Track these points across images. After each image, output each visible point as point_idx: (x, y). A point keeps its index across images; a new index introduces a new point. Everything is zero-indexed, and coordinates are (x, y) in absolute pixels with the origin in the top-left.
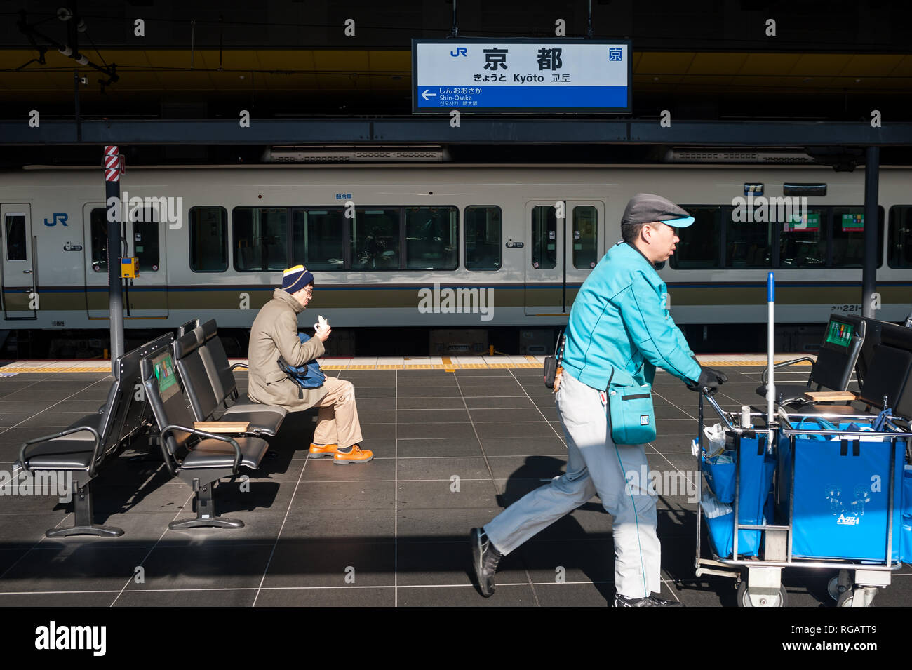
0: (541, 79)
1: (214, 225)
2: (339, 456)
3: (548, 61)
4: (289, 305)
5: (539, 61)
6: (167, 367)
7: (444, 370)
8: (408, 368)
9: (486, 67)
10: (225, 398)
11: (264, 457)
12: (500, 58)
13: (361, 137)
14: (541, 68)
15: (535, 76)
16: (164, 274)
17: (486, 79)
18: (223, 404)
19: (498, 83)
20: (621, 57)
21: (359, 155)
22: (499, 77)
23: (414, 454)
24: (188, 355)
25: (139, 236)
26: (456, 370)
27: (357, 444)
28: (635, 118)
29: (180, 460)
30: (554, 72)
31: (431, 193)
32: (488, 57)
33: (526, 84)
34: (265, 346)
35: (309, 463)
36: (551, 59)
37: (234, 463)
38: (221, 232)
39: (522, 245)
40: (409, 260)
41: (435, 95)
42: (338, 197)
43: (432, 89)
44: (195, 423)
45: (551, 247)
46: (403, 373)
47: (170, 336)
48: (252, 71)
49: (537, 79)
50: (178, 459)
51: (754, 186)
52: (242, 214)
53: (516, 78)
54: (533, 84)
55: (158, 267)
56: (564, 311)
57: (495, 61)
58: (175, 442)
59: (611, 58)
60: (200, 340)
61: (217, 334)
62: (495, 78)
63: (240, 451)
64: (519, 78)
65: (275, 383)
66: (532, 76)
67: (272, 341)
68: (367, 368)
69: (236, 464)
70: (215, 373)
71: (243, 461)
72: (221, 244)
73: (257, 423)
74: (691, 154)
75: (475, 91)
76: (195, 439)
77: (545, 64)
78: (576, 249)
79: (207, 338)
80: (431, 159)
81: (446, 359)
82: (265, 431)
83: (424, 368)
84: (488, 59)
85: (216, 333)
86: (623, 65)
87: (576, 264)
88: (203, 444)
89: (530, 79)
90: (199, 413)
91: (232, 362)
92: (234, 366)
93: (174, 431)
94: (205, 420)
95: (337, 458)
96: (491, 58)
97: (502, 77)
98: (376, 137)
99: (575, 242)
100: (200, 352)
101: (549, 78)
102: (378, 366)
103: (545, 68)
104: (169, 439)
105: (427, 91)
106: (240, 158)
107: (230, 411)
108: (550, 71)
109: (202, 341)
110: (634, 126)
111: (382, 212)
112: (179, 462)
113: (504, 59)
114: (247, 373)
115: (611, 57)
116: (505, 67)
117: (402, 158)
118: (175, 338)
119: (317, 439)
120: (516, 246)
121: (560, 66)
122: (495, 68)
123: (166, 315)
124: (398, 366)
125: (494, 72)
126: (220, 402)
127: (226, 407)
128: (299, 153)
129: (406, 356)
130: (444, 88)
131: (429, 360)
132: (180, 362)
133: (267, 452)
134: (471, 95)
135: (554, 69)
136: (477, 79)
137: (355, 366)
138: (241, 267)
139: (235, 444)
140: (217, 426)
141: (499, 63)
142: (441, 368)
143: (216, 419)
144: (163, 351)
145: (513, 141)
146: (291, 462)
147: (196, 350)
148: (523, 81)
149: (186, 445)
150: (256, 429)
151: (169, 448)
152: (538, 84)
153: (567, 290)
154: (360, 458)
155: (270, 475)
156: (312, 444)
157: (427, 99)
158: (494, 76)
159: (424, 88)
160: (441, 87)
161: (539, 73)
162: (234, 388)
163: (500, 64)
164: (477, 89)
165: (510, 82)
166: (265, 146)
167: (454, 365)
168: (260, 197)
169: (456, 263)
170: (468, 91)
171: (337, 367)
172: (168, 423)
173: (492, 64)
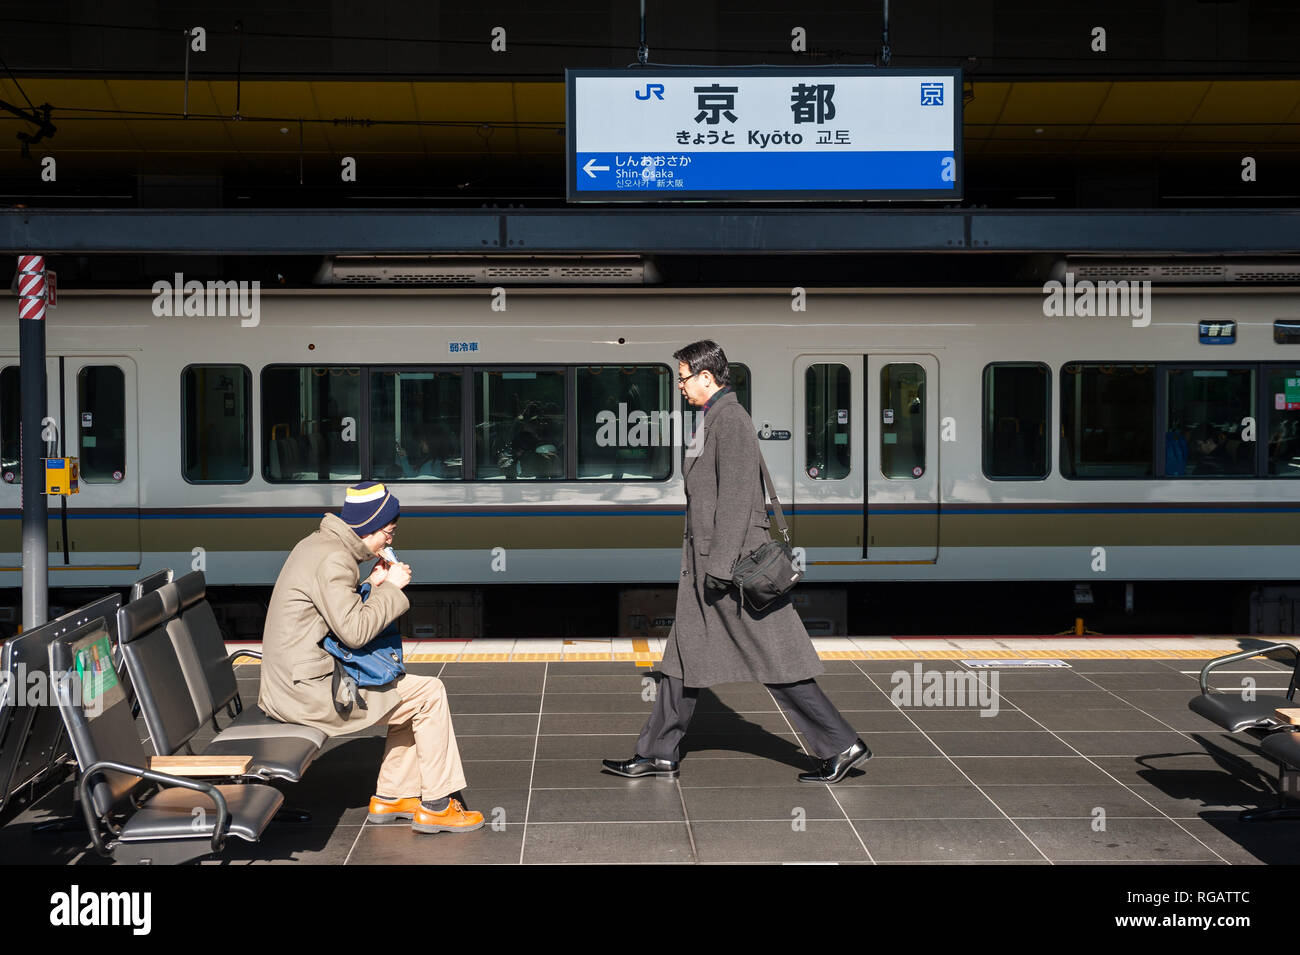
0: (798, 139)
1: (228, 396)
2: (423, 817)
3: (811, 106)
4: (346, 546)
5: (794, 108)
6: (100, 657)
7: (634, 662)
8: (568, 659)
9: (699, 119)
10: (214, 713)
11: (274, 819)
12: (724, 102)
13: (485, 242)
14: (798, 120)
15: (787, 135)
16: (135, 486)
17: (698, 141)
18: (210, 724)
19: (720, 147)
20: (941, 98)
21: (492, 272)
22: (721, 135)
23: (560, 816)
24: (147, 634)
25: (89, 417)
26: (655, 663)
27: (456, 796)
28: (978, 207)
29: (117, 826)
30: (821, 127)
31: (622, 341)
32: (702, 100)
33: (771, 148)
34: (295, 613)
35: (367, 832)
36: (816, 103)
37: (214, 832)
38: (242, 411)
39: (787, 436)
40: (581, 461)
41: (607, 168)
42: (454, 347)
43: (602, 158)
44: (153, 758)
45: (840, 439)
46: (558, 668)
47: (115, 600)
48: (300, 120)
49: (790, 139)
50: (113, 825)
51: (1217, 327)
52: (281, 378)
53: (752, 137)
54: (783, 148)
55: (123, 474)
56: (865, 556)
57: (716, 107)
58: (108, 792)
59: (924, 100)
60: (170, 606)
61: (206, 597)
62: (714, 139)
63: (226, 807)
64: (758, 137)
65: (309, 682)
66: (782, 133)
67: (312, 605)
68: (494, 660)
69: (218, 832)
70: (197, 667)
71: (232, 827)
72: (242, 432)
73: (269, 759)
74: (1109, 268)
75: (678, 161)
76: (150, 786)
77: (805, 113)
78: (887, 441)
79: (185, 603)
80: (622, 279)
81: (640, 643)
82: (281, 772)
83: (597, 659)
84: (702, 105)
85: (203, 595)
86: (946, 114)
87: (887, 469)
88: (164, 796)
89: (777, 139)
90: (161, 741)
91: (231, 649)
92: (236, 656)
93: (106, 772)
94: (172, 752)
95: (418, 819)
96: (708, 102)
97: (727, 136)
98: (511, 242)
99: (885, 429)
100: (169, 629)
101: (811, 138)
102: (514, 655)
103: (805, 120)
104: (98, 788)
105: (593, 161)
106: (280, 276)
107: (221, 738)
108: (814, 125)
109: (175, 610)
110: (977, 220)
111: (533, 376)
112: (115, 830)
113: (730, 105)
114: (258, 668)
115: (923, 98)
116: (733, 119)
117: (571, 279)
118: (123, 605)
119: (383, 786)
120: (776, 436)
121: (831, 115)
122: (714, 120)
123: (137, 563)
124: (551, 655)
125: (713, 127)
126: (205, 720)
127: (218, 730)
128: (383, 269)
129: (568, 637)
130: (624, 156)
131: (609, 644)
132: (128, 648)
133: (280, 811)
134: (672, 169)
135: (820, 121)
136: (683, 140)
137: (472, 655)
138: (276, 473)
139: (217, 796)
140: (192, 764)
141: (721, 112)
142: (629, 659)
143: (195, 752)
144: (94, 629)
145: (759, 249)
146: (336, 831)
147: (161, 625)
148: (765, 143)
149: (131, 797)
150: (263, 769)
151: (97, 803)
152: (792, 148)
153: (870, 516)
154: (461, 824)
155: (294, 855)
156: (373, 798)
157: (593, 176)
158: (713, 134)
159: (588, 156)
160: (616, 154)
161: (795, 129)
162: (234, 694)
163: (724, 114)
164: (682, 158)
165: (741, 145)
166: (322, 257)
167: (653, 655)
168: (312, 347)
169: (666, 469)
170: (666, 161)
171: (439, 656)
172: (98, 758)
173: (710, 113)
